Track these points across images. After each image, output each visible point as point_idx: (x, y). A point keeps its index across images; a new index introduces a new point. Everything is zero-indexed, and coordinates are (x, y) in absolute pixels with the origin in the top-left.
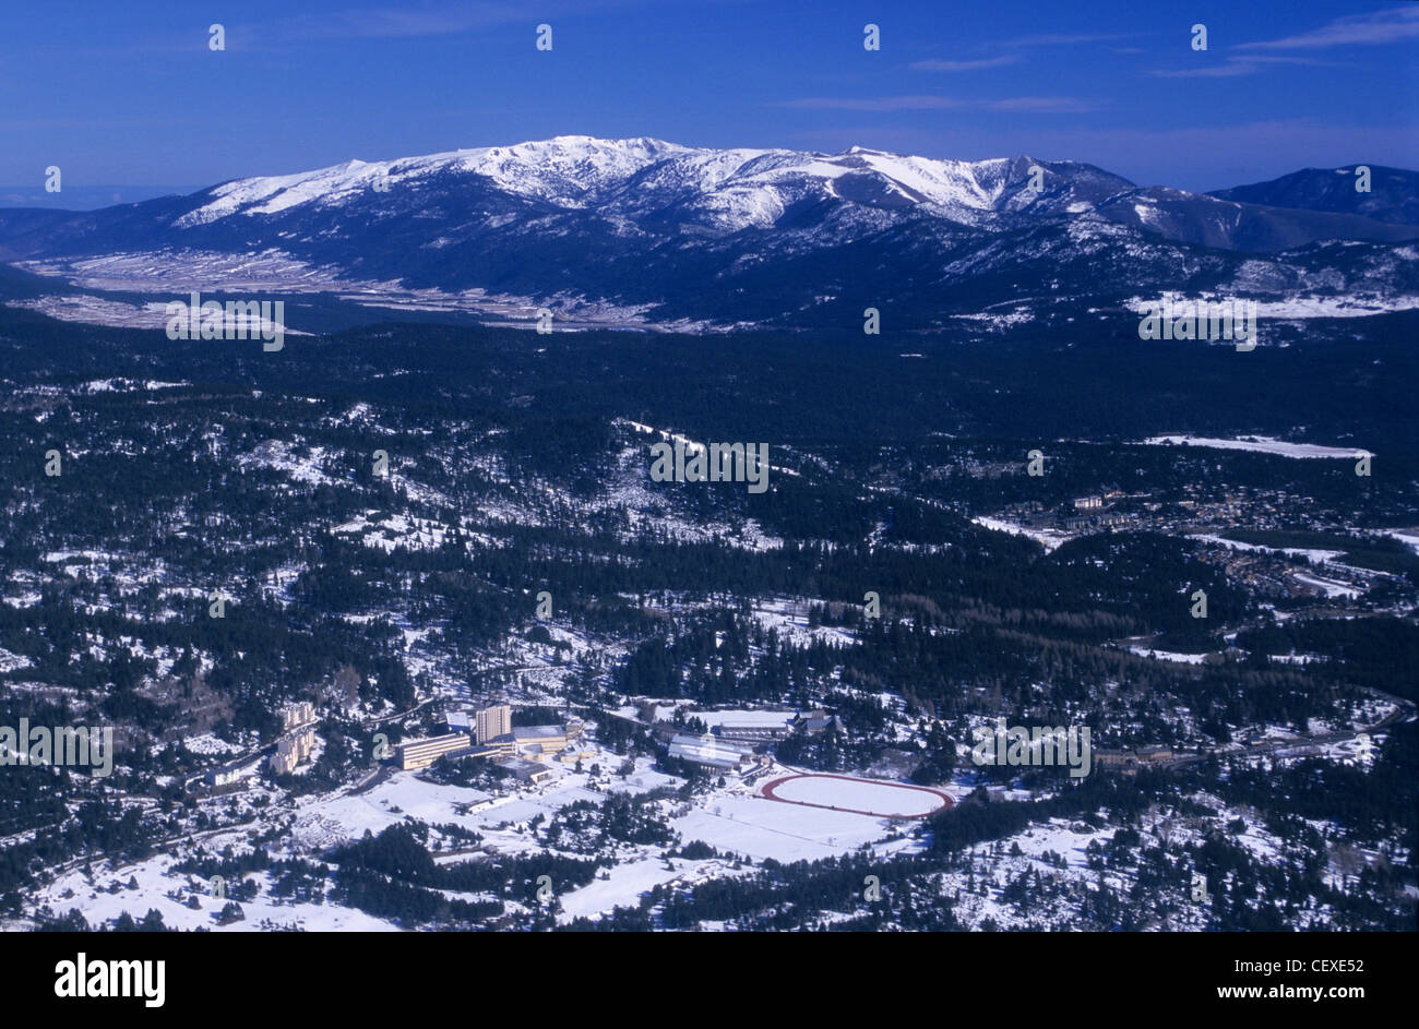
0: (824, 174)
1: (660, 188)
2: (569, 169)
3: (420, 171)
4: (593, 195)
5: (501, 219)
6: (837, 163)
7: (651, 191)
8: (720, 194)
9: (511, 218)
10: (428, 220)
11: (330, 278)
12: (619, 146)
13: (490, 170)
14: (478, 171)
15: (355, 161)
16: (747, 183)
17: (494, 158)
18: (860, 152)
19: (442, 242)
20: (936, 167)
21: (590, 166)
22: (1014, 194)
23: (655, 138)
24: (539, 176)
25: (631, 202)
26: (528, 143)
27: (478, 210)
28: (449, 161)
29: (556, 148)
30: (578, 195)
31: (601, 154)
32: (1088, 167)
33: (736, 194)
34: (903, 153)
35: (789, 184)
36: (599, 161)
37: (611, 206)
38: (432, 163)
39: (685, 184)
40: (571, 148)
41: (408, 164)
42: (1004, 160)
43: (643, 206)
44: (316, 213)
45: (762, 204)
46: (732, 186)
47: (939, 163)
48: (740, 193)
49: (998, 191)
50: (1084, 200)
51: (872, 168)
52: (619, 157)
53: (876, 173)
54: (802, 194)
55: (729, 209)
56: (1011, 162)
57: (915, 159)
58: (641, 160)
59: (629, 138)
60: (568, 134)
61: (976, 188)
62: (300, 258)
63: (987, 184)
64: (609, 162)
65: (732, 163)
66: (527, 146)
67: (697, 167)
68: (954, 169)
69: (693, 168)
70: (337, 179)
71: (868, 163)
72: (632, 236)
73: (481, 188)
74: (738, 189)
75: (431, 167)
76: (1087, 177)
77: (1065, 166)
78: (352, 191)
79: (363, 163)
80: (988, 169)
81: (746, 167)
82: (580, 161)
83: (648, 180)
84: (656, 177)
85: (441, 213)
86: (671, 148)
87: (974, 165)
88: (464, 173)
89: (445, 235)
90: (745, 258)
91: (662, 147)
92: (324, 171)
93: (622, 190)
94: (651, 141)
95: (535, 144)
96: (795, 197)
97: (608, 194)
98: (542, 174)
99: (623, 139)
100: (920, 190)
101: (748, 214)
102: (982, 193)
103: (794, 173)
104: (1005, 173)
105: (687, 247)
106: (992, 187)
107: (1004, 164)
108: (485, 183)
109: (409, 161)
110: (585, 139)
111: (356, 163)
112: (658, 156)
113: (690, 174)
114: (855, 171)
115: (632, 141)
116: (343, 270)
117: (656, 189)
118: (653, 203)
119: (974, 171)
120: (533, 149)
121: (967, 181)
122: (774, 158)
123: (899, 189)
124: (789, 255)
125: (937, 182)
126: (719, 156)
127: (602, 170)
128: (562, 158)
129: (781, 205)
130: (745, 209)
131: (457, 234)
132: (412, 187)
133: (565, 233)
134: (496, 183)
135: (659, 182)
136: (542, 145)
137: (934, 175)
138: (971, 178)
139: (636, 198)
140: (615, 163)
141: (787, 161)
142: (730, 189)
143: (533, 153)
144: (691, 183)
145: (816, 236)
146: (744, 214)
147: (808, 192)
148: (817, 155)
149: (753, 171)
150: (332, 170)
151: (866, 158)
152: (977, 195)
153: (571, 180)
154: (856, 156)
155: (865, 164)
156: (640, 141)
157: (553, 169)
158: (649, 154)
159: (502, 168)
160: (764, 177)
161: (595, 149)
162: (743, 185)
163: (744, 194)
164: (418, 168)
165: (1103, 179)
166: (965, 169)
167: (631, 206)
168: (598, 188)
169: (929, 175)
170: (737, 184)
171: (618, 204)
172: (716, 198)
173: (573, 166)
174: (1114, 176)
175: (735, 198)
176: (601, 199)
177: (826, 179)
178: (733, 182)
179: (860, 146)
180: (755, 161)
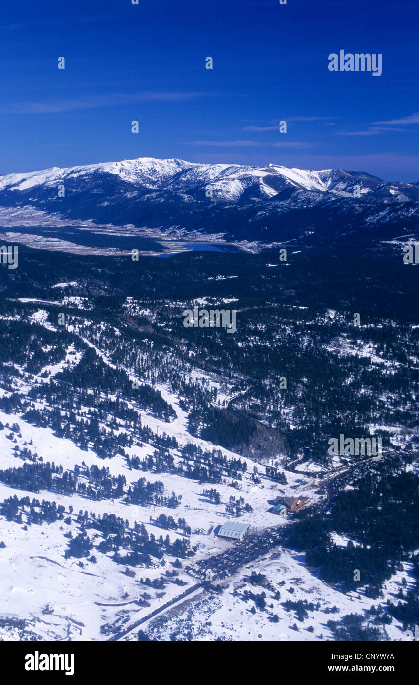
0: (259, 175)
1: (188, 180)
2: (146, 171)
3: (85, 172)
4: (160, 183)
5: (131, 194)
6: (263, 171)
7: (184, 181)
8: (216, 183)
9: (135, 193)
10: (96, 194)
11: (58, 218)
12: (165, 162)
13: (115, 172)
14: (110, 172)
15: (54, 167)
16: (227, 179)
17: (116, 167)
18: (273, 166)
19: (106, 203)
20: (303, 172)
21: (155, 171)
22: (336, 184)
23: (180, 159)
24: (135, 175)
25: (177, 186)
26: (128, 160)
27: (118, 190)
28: (97, 168)
29: (140, 163)
30: (153, 183)
31: (158, 165)
32: (364, 173)
33: (224, 183)
34: (290, 167)
35: (245, 179)
36: (158, 168)
37: (169, 188)
38: (90, 169)
39: (199, 179)
40: (146, 163)
41: (79, 169)
42: (330, 170)
43: (182, 188)
44: (44, 190)
45: (234, 188)
46: (221, 180)
47: (304, 171)
48: (225, 183)
49: (329, 183)
50: (367, 187)
51: (278, 173)
52: (167, 167)
53: (281, 175)
54: (251, 184)
55: (221, 190)
56: (333, 171)
57: (295, 169)
58: (175, 168)
59: (169, 158)
60: (144, 157)
61: (320, 182)
62: (42, 210)
63: (324, 180)
64: (162, 169)
65: (217, 170)
66: (127, 162)
67: (203, 171)
68: (310, 174)
69: (201, 172)
70: (48, 175)
71: (277, 171)
72: (191, 202)
73: (115, 179)
74: (224, 181)
75: (90, 171)
76: (364, 178)
77: (355, 172)
78: (58, 181)
79: (58, 168)
80: (324, 174)
81: (223, 172)
82: (150, 168)
83: (183, 177)
84: (186, 175)
85: (102, 191)
86: (187, 164)
87: (319, 172)
88: (104, 173)
89: (106, 200)
90: (260, 213)
91: (183, 163)
92: (42, 171)
93: (171, 181)
94: (178, 160)
95: (131, 161)
96: (248, 185)
97: (166, 182)
98: (136, 174)
99: (166, 159)
100: (298, 183)
101: (229, 192)
102: (323, 184)
103: (246, 175)
104: (332, 175)
105: (227, 208)
106: (327, 181)
107: (331, 172)
108: (117, 177)
109: (80, 168)
110: (151, 159)
111: (55, 168)
112: (182, 166)
113: (200, 174)
114: (272, 174)
115: (169, 160)
116: (63, 215)
117: (186, 181)
118: (186, 187)
119: (319, 174)
120: (130, 163)
121: (316, 179)
122: (236, 168)
123: (291, 182)
124: (279, 212)
125: (304, 179)
126: (212, 167)
127: (160, 172)
128: (143, 167)
129: (242, 188)
130: (227, 190)
131: (112, 200)
132: (85, 179)
133: (163, 200)
134: (121, 178)
135: (187, 178)
136: (133, 161)
137: (303, 176)
138: (317, 177)
139: (178, 184)
140: (165, 169)
141: (241, 169)
142: (221, 181)
143: (130, 165)
144: (201, 178)
145: (289, 204)
146: (228, 192)
147: (253, 183)
148: (254, 167)
149: (227, 173)
150: (45, 171)
151: (276, 168)
152: (321, 184)
153: (148, 176)
154: (272, 168)
155: (275, 171)
156: (173, 160)
157: (140, 171)
158: (177, 165)
159: (120, 171)
160: (234, 176)
161: (155, 163)
162: (226, 179)
163: (227, 184)
164: (84, 170)
165: (370, 178)
166: (315, 174)
167: (177, 188)
168: (161, 180)
169: (301, 176)
170: (223, 179)
171: (171, 187)
172: (215, 185)
173: (147, 170)
174: (374, 177)
175: (223, 185)
176: (163, 185)
177: (259, 177)
178: (222, 178)
179: (272, 163)
180: (228, 169)
